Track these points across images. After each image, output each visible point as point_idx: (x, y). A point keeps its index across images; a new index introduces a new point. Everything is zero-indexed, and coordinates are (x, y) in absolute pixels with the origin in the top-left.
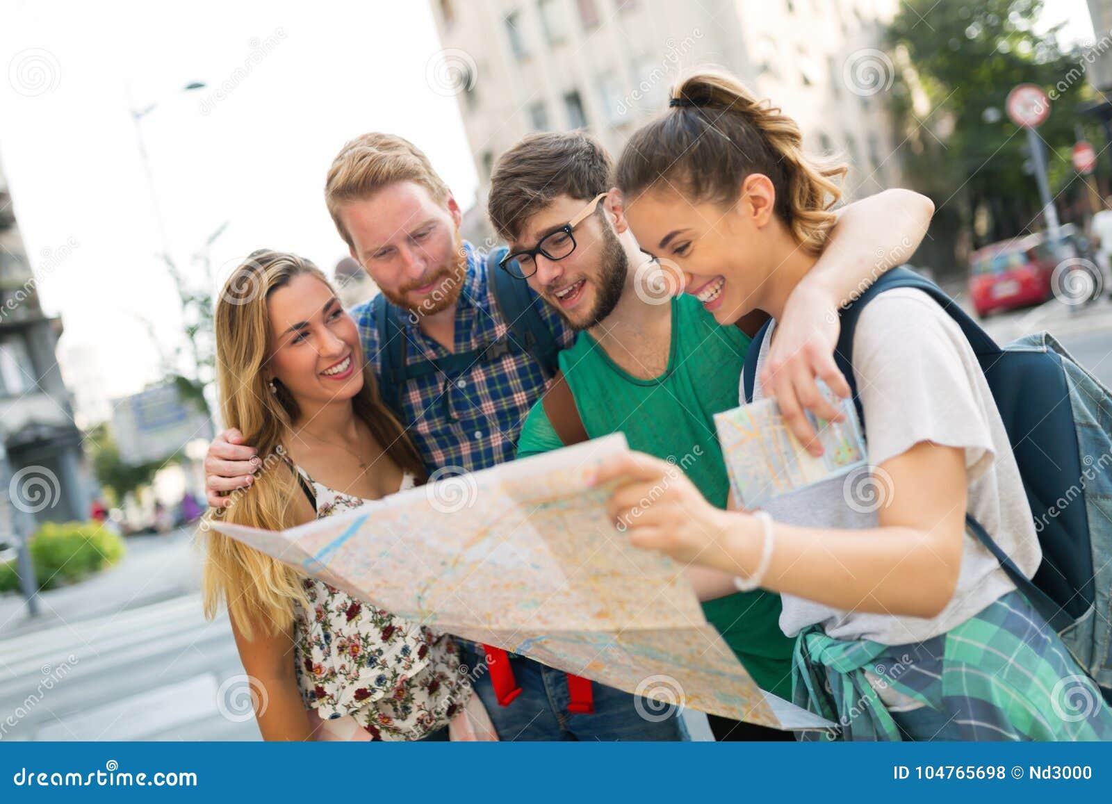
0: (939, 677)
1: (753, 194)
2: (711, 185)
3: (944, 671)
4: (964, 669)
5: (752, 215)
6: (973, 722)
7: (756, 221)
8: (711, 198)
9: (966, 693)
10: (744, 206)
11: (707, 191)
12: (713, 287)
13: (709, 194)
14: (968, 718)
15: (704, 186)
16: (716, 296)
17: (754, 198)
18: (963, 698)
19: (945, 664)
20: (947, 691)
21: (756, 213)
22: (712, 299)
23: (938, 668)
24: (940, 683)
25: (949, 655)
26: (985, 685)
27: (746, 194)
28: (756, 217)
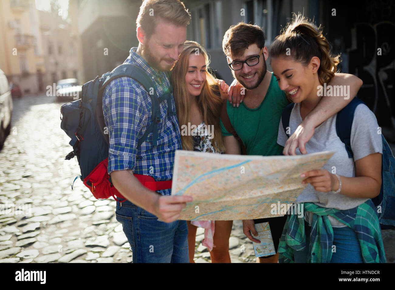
0: (354, 219)
1: (313, 63)
2: (302, 57)
3: (356, 217)
4: (361, 217)
5: (312, 69)
6: (362, 233)
7: (313, 71)
8: (301, 61)
9: (361, 224)
10: (310, 66)
11: (300, 59)
12: (295, 90)
13: (301, 60)
14: (361, 231)
15: (299, 57)
16: (295, 93)
17: (314, 64)
18: (360, 225)
19: (356, 215)
20: (356, 223)
21: (313, 69)
22: (294, 94)
23: (354, 216)
24: (354, 221)
25: (358, 213)
26: (367, 222)
27: (312, 62)
28: (313, 70)
